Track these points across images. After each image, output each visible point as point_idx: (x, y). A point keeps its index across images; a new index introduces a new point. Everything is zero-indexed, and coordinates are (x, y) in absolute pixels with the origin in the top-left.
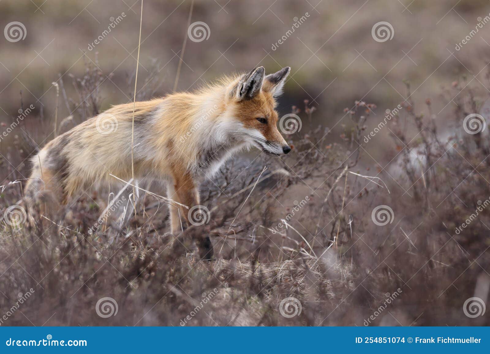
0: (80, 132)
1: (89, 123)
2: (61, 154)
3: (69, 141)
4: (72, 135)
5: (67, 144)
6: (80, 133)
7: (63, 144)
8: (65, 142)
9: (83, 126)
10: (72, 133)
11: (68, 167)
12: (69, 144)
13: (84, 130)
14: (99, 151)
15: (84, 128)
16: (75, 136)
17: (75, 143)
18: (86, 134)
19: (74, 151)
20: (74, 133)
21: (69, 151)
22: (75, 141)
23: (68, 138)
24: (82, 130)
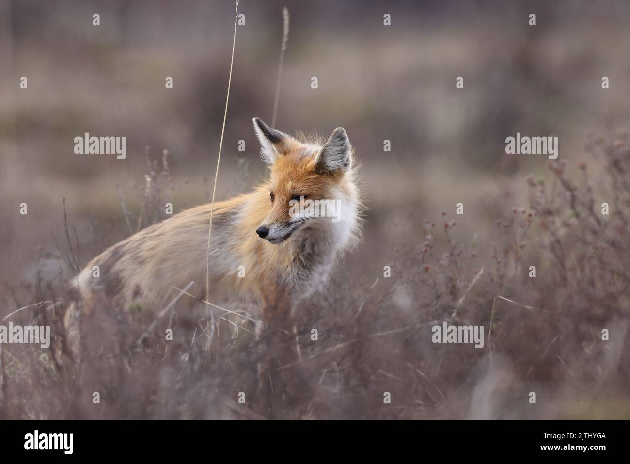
0: (139, 242)
1: (152, 231)
2: (112, 271)
3: (123, 254)
4: (127, 246)
5: (120, 258)
6: (139, 244)
7: (114, 258)
8: (117, 256)
9: (143, 234)
10: (126, 244)
11: (121, 289)
12: (123, 259)
13: (145, 239)
14: (165, 265)
15: (145, 237)
16: (132, 248)
17: (132, 257)
18: (149, 244)
19: (131, 267)
20: (130, 244)
21: (123, 268)
22: (132, 255)
23: (121, 250)
24: (141, 239)
